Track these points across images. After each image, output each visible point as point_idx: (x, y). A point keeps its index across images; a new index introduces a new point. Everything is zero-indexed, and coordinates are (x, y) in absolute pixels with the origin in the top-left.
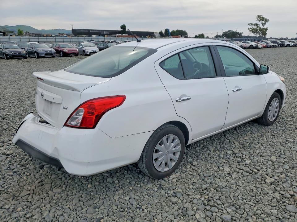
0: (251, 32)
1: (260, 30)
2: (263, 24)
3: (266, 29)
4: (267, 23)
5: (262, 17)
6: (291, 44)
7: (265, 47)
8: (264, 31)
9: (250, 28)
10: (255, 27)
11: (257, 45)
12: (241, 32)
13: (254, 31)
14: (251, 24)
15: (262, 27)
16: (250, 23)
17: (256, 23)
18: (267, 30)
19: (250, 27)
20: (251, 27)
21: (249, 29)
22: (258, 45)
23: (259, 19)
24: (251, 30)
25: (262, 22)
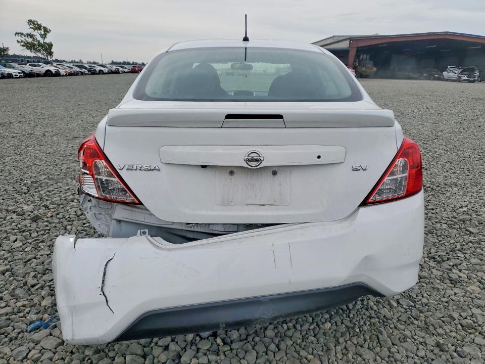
0: (25, 48)
1: (40, 44)
2: (44, 36)
3: (51, 45)
4: (48, 35)
5: (38, 24)
6: (105, 70)
7: (70, 74)
8: (48, 48)
9: (20, 41)
10: (30, 40)
11: (58, 70)
12: (5, 46)
13: (30, 46)
14: (21, 34)
15: (42, 41)
16: (18, 32)
17: (29, 33)
18: (53, 47)
19: (19, 38)
20: (23, 39)
21: (18, 42)
22: (60, 70)
23: (32, 26)
24: (23, 44)
25: (39, 32)
